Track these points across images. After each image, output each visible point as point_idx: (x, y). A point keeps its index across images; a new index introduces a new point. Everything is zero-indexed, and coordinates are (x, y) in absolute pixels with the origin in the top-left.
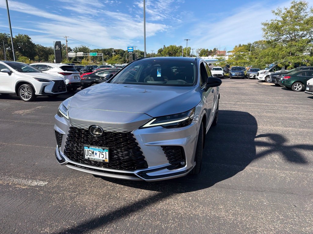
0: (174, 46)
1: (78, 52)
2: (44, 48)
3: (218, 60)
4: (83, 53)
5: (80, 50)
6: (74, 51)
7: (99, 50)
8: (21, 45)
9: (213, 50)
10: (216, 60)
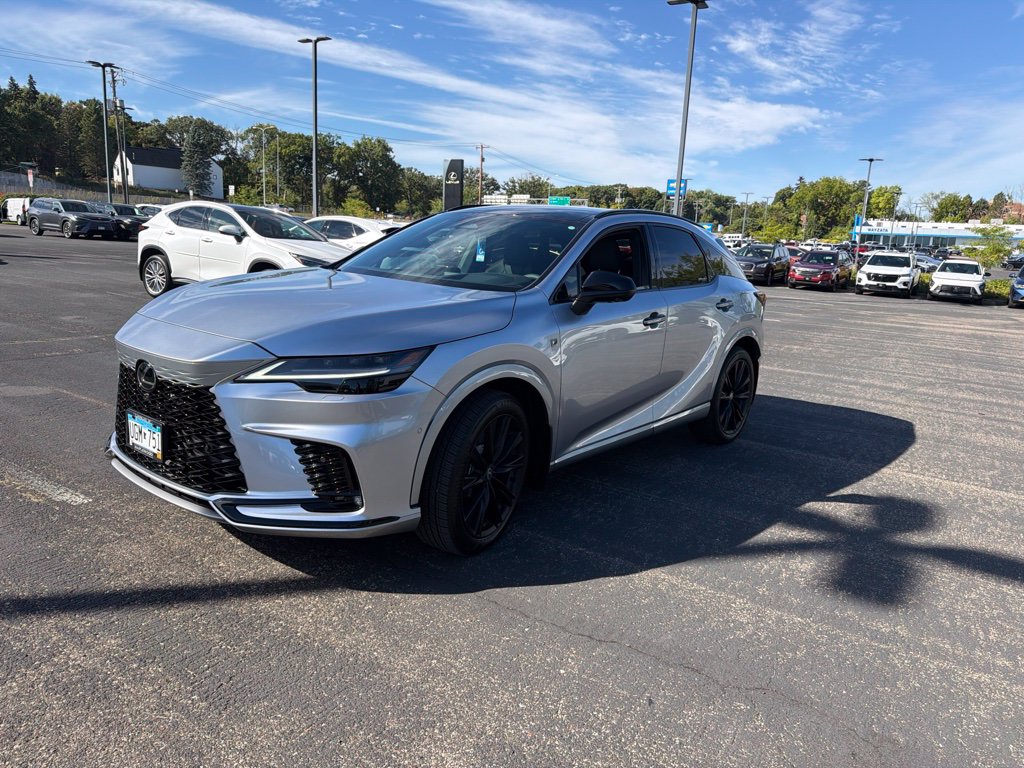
0: (835, 181)
1: (516, 193)
2: (426, 178)
3: (980, 235)
4: (528, 196)
5: (525, 188)
6: (504, 189)
7: (580, 189)
8: (367, 167)
9: (990, 201)
10: (972, 234)
